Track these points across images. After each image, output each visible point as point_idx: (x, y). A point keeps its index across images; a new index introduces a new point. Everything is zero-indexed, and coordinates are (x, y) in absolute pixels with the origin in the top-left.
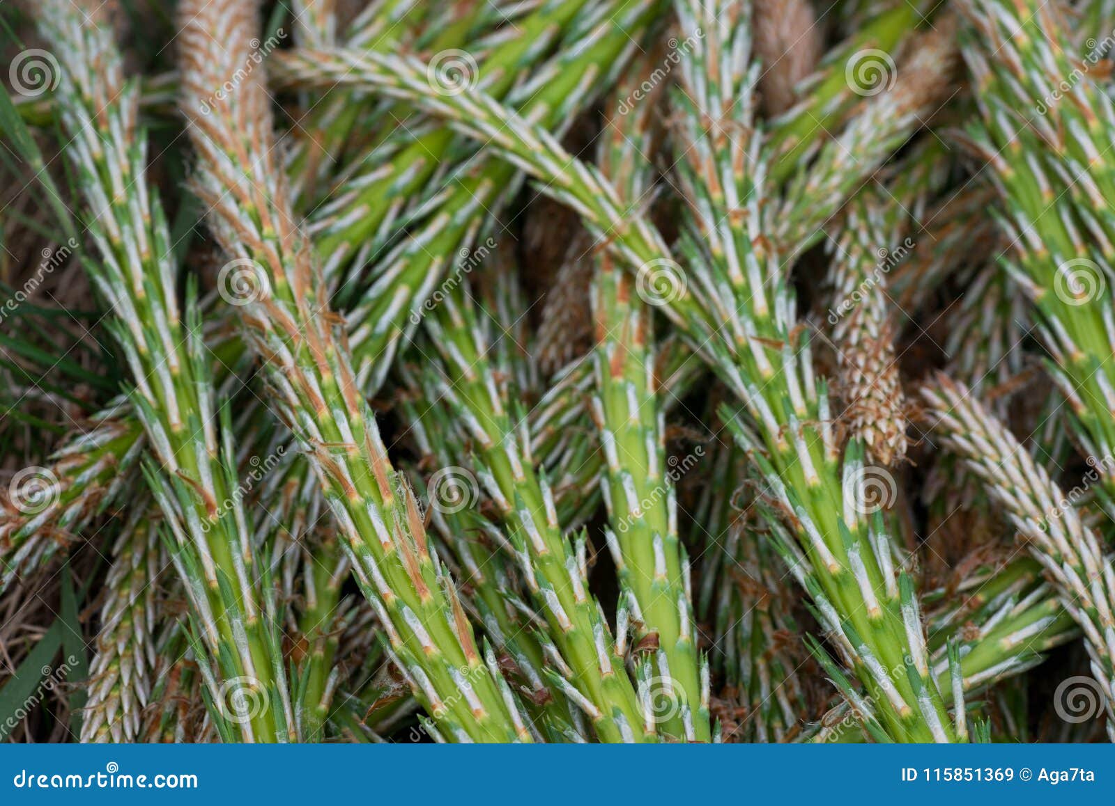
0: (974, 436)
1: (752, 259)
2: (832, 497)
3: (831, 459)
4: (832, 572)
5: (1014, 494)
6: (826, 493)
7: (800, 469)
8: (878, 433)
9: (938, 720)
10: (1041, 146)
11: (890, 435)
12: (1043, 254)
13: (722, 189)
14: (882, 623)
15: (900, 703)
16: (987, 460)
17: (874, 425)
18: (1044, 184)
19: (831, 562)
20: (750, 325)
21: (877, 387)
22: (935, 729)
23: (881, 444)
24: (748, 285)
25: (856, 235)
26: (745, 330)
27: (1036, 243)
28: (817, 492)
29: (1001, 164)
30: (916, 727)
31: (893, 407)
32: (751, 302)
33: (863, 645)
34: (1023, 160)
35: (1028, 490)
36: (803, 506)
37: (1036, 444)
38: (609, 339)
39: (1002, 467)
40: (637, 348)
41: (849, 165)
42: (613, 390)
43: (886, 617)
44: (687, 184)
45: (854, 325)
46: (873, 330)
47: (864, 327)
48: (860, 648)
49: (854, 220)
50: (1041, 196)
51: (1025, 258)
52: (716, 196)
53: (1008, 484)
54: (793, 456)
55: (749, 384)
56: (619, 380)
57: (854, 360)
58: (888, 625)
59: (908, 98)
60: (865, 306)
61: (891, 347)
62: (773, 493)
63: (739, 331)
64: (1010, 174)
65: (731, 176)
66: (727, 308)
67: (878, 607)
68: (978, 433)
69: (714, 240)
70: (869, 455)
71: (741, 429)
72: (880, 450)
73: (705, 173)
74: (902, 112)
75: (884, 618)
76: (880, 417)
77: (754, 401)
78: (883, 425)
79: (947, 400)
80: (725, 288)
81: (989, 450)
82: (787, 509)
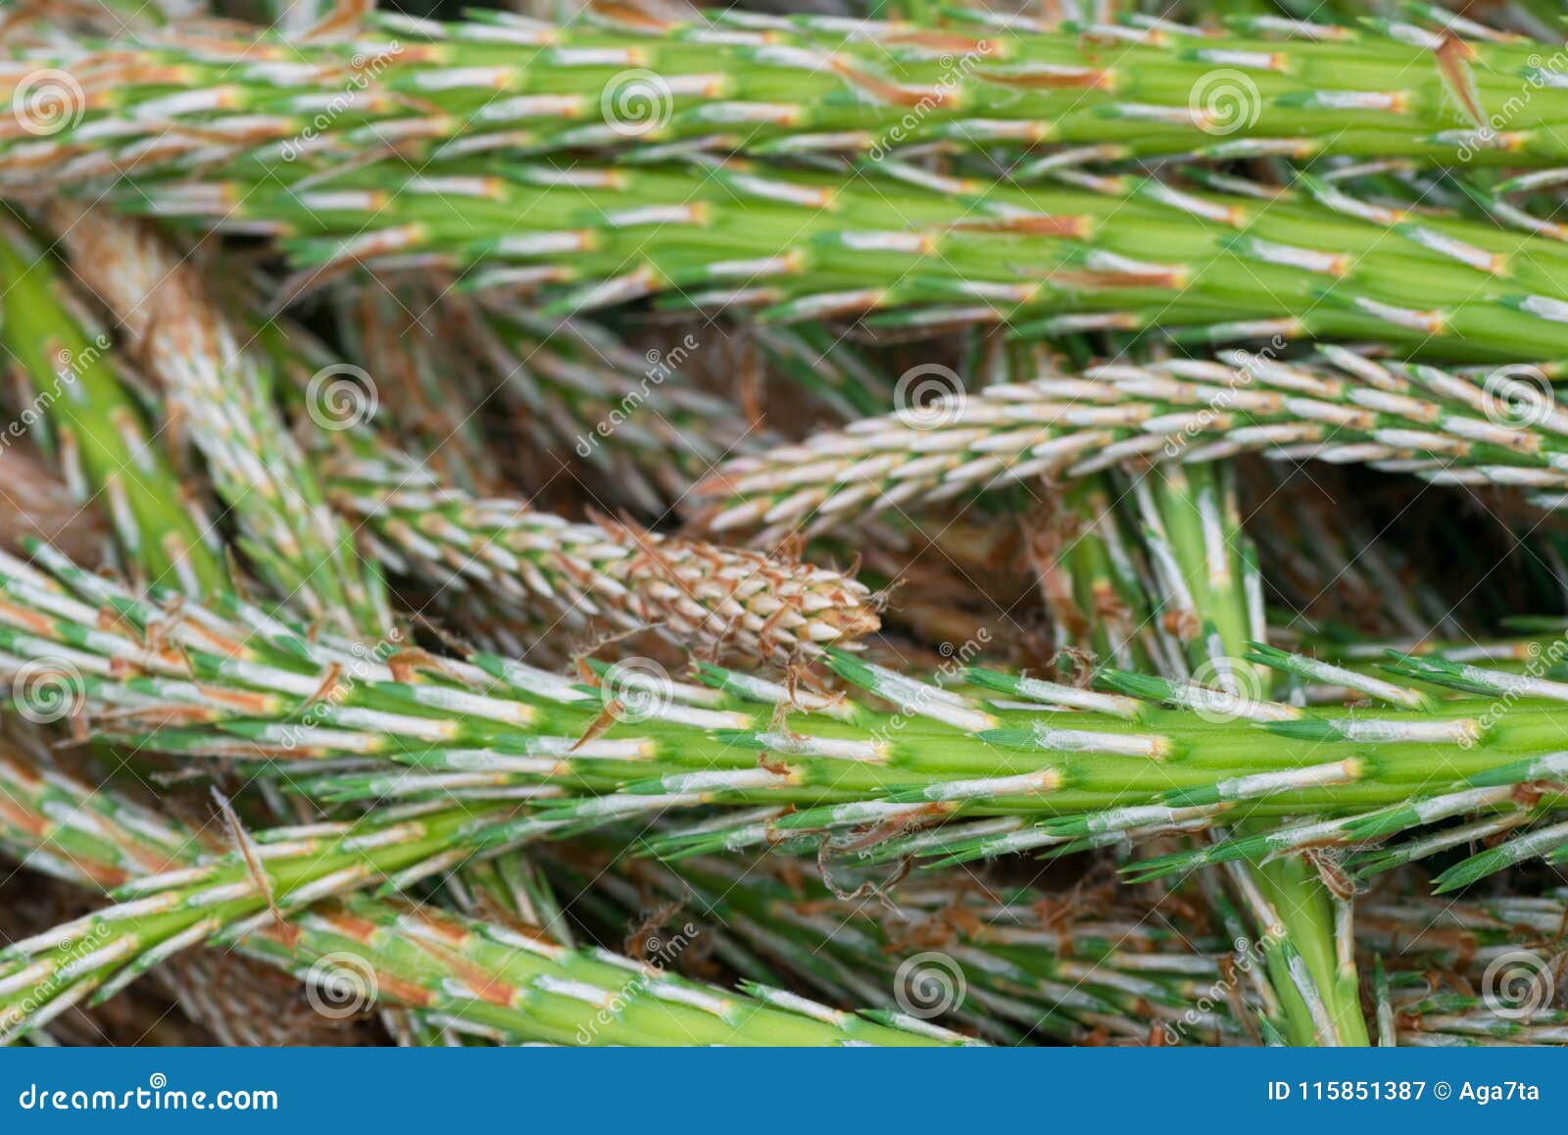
0: (844, 476)
1: (425, 692)
2: (922, 735)
3: (847, 709)
4: (1055, 786)
5: (978, 455)
6: (907, 741)
7: (845, 762)
8: (822, 615)
9: (1393, 724)
10: (398, 161)
11: (837, 597)
12: (590, 240)
13: (263, 690)
14: (1180, 743)
15: (1335, 770)
16: (896, 473)
17: (807, 615)
18: (472, 186)
19: (1039, 780)
20: (547, 743)
21: (733, 585)
22: (1407, 733)
23: (843, 618)
24: (465, 718)
25: (399, 512)
26: (551, 756)
27: (565, 242)
28: (904, 754)
29: (392, 238)
30: (1383, 762)
31: (785, 573)
32: (499, 724)
33: (1219, 786)
34: (407, 197)
35: (984, 432)
36: (927, 785)
37: (839, 403)
38: (434, 985)
39: (919, 455)
40: (469, 943)
41: (278, 469)
42: (529, 1013)
43: (1172, 733)
44: (219, 746)
45: (586, 577)
46: (611, 551)
47: (596, 564)
48: (1221, 793)
49: (372, 504)
50: (486, 200)
51: (566, 273)
52: (271, 705)
53: (955, 459)
54: (818, 767)
55: (661, 785)
56: (520, 996)
57: (658, 602)
58: (1182, 735)
59: (195, 332)
60: (558, 547)
61: (657, 537)
62: (868, 826)
63: (543, 766)
64: (418, 232)
65: (248, 667)
66: (486, 767)
67: (1152, 737)
68: (840, 470)
69: (349, 741)
70: (849, 646)
71: (718, 832)
72: (854, 626)
73: (215, 704)
74: (215, 352)
75: (1172, 737)
76: (800, 601)
77: (692, 791)
78: (814, 602)
79: (749, 496)
80: (454, 758)
81: (880, 464)
82: (906, 814)
